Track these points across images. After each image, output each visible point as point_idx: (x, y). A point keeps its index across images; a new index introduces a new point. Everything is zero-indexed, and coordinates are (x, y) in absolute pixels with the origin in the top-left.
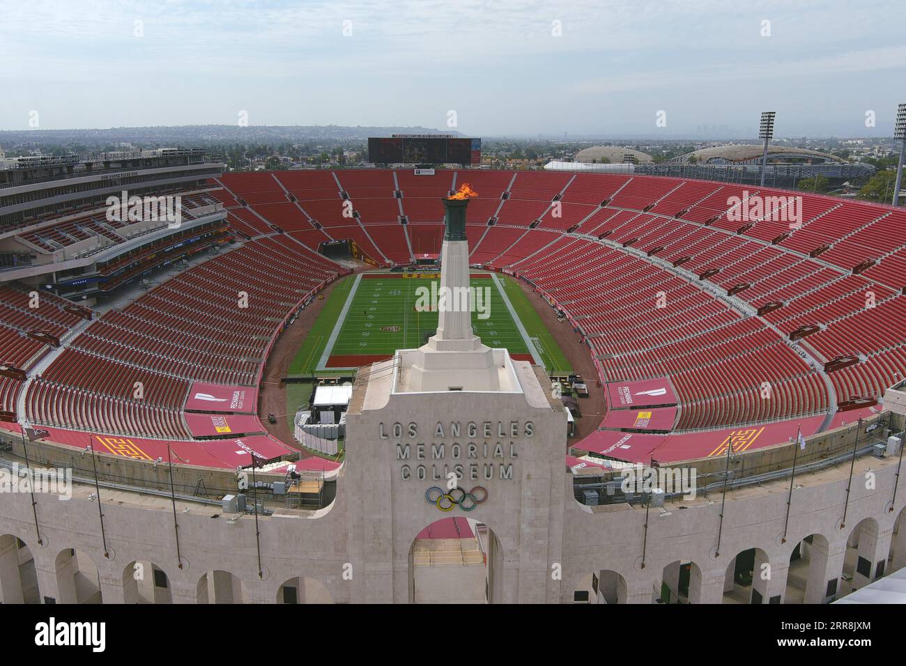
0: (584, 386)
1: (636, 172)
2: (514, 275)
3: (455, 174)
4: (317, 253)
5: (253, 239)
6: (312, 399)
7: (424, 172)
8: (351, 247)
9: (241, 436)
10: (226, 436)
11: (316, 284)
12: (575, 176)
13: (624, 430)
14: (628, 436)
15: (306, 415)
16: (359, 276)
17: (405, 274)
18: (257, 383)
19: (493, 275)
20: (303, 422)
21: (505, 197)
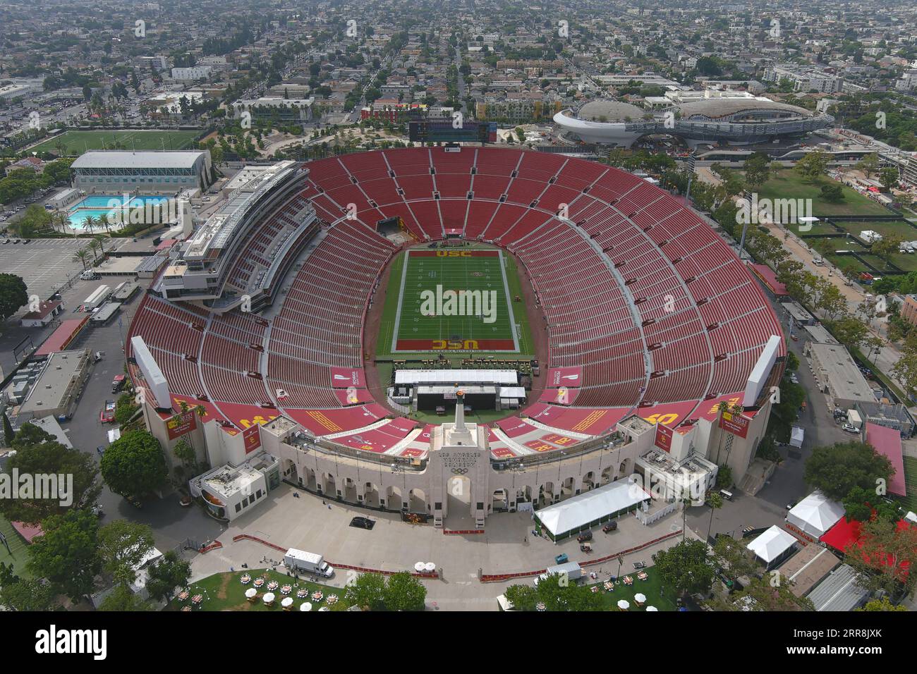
0: (538, 368)
1: (626, 131)
2: (515, 254)
3: (477, 150)
4: (375, 232)
5: (333, 225)
6: (393, 377)
7: (452, 150)
8: (399, 223)
9: (364, 403)
10: (357, 404)
11: (378, 266)
12: (568, 160)
13: (549, 403)
14: (550, 407)
15: (392, 390)
16: (407, 253)
17: (439, 250)
18: (362, 365)
19: (500, 252)
20: (391, 395)
21: (514, 175)
